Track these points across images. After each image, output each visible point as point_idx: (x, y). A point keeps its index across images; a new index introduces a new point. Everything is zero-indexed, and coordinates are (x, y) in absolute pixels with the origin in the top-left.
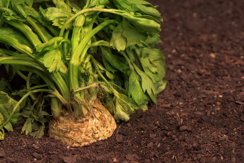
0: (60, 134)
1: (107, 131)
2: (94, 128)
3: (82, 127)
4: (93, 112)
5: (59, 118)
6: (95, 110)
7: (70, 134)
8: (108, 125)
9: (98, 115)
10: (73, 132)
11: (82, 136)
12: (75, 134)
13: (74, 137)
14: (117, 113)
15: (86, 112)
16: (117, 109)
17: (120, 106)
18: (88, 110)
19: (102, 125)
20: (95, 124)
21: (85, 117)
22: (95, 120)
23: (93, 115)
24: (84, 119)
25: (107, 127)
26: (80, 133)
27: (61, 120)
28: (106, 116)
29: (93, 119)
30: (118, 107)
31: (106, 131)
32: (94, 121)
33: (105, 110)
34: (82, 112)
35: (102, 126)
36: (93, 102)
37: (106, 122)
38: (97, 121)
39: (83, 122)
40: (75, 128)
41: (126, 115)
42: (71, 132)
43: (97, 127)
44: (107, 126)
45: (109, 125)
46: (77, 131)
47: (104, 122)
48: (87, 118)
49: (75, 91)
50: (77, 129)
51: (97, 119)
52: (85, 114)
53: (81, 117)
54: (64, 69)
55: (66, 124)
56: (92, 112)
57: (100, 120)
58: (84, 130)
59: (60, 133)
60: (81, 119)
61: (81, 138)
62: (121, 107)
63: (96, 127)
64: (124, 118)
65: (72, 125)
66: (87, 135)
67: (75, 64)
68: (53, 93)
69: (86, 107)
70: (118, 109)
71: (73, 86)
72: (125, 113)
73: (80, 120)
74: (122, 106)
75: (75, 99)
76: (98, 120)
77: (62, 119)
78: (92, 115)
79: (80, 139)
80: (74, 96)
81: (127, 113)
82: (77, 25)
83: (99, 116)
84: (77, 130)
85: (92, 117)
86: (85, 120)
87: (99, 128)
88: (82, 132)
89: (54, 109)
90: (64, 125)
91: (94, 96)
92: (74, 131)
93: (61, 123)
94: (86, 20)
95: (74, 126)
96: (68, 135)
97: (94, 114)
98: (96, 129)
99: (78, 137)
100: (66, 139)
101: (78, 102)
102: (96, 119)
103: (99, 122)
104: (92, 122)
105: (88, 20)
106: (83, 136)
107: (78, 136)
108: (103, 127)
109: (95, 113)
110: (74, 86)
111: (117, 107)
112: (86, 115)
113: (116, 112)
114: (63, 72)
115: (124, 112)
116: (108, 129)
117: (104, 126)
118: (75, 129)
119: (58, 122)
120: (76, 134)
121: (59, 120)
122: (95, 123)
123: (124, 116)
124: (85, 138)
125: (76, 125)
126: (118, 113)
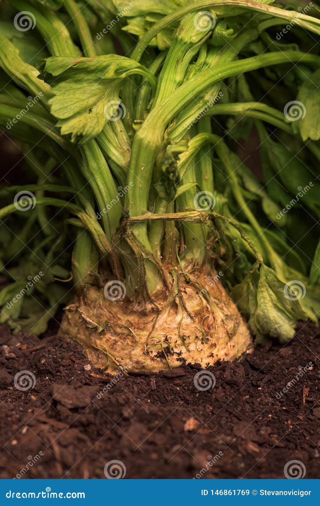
0: (79, 336)
1: (212, 355)
2: (174, 338)
3: (138, 328)
4: (180, 291)
5: (85, 289)
6: (189, 290)
7: (104, 340)
8: (218, 339)
9: (192, 305)
10: (113, 338)
11: (133, 352)
12: (116, 342)
13: (112, 352)
14: (259, 311)
15: (159, 286)
16: (260, 301)
17: (271, 292)
18: (165, 282)
19: (199, 335)
20: (178, 328)
21: (152, 302)
22: (181, 317)
23: (177, 301)
24: (149, 306)
25: (214, 345)
26: (130, 343)
27: (89, 296)
28: (220, 315)
29: (176, 313)
30: (265, 294)
31: (207, 353)
32: (178, 318)
33: (224, 299)
34: (145, 282)
35: (197, 337)
36: (190, 268)
37: (212, 331)
38: (188, 320)
39: (144, 314)
40: (121, 328)
41: (287, 321)
42: (108, 336)
43: (183, 339)
44: (213, 341)
45: (221, 341)
46: (124, 336)
47: (209, 328)
48: (160, 304)
49: (133, 218)
50: (126, 332)
51: (189, 315)
52: (154, 292)
53: (140, 298)
54: (123, 154)
55: (100, 311)
56: (176, 292)
57: (197, 320)
58: (143, 336)
59: (79, 333)
60: (139, 303)
61: (131, 359)
62: (274, 297)
63: (180, 336)
64: (276, 329)
65: (114, 317)
66: (147, 353)
67: (146, 142)
68: (82, 215)
69: (159, 272)
70: (262, 300)
71: (131, 202)
72: (283, 318)
73: (136, 307)
74: (276, 293)
75: (129, 241)
76: (192, 318)
77: (93, 294)
78: (174, 301)
79: (128, 361)
80: (129, 231)
81: (289, 319)
82: (180, 37)
83: (198, 308)
84: (123, 334)
85: (174, 306)
86: (152, 309)
87: (187, 341)
88: (135, 342)
89: (76, 264)
90: (95, 311)
91: (195, 252)
92: (116, 334)
93: (89, 305)
94: (216, 30)
95: (120, 319)
96: (98, 342)
97: (181, 298)
98: (179, 342)
99: (122, 353)
100: (90, 353)
101: (136, 250)
102: (185, 315)
103: (193, 325)
104: (169, 319)
105: (222, 31)
106: (137, 352)
107: (123, 349)
108: (200, 342)
109: (185, 296)
110: (135, 204)
111: (260, 296)
112: (157, 295)
113: (256, 310)
114: (119, 163)
115: (279, 314)
116: (215, 352)
117: (204, 340)
118: (119, 330)
119: (82, 303)
120: (119, 343)
121: (85, 297)
122: (180, 324)
123: (277, 323)
124: (141, 359)
125: (124, 319)
126: (261, 313)
